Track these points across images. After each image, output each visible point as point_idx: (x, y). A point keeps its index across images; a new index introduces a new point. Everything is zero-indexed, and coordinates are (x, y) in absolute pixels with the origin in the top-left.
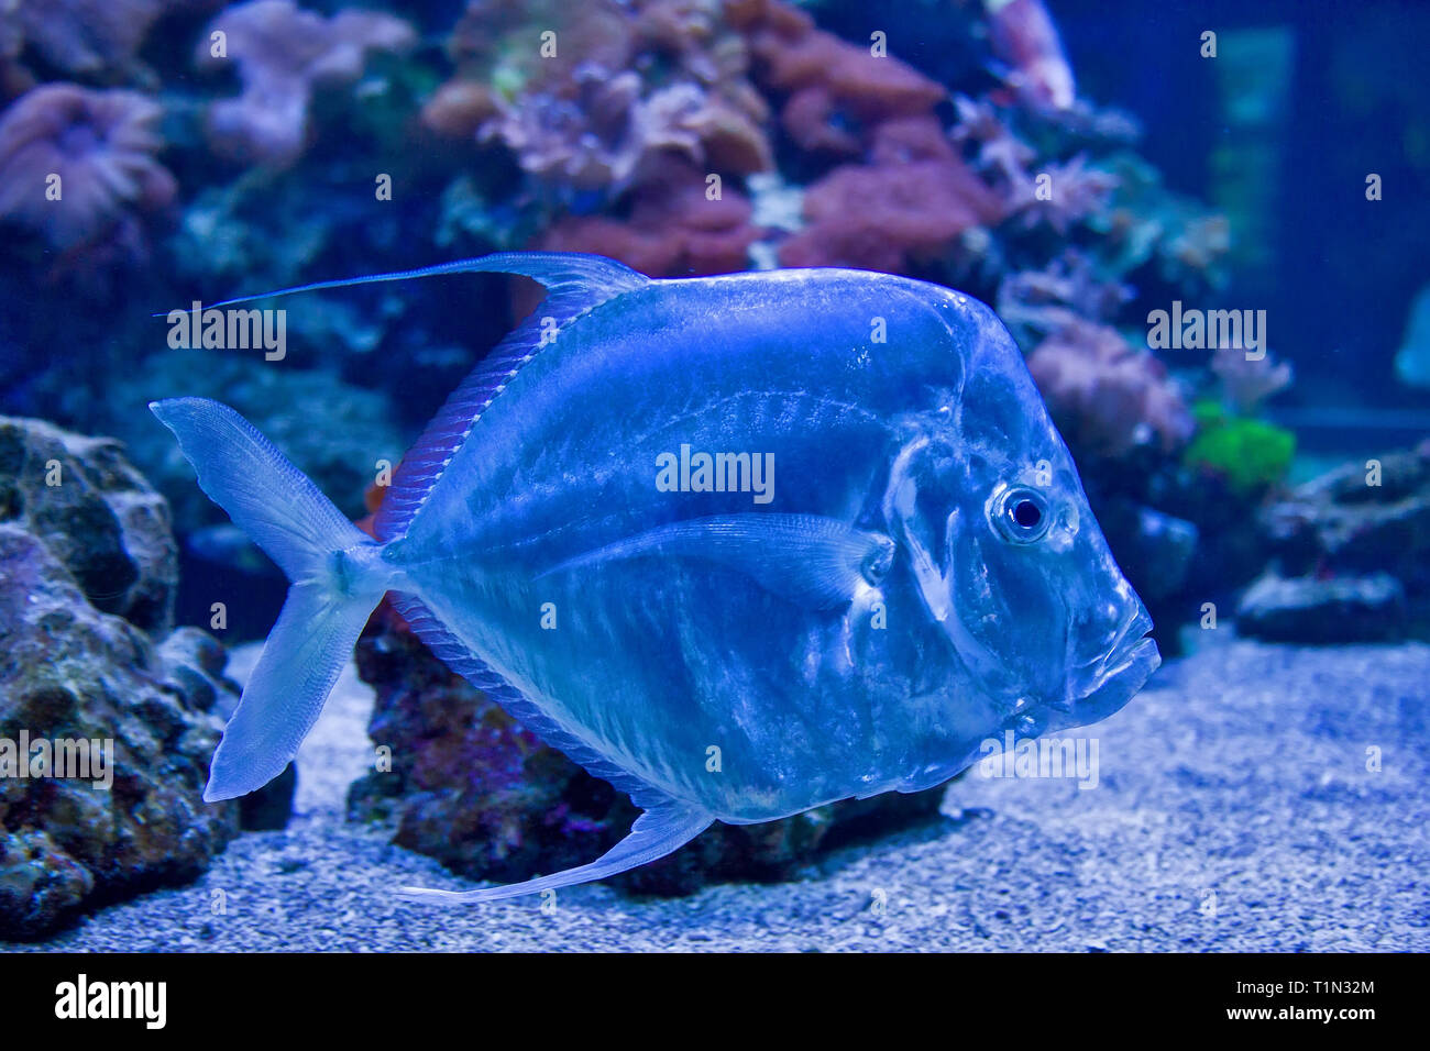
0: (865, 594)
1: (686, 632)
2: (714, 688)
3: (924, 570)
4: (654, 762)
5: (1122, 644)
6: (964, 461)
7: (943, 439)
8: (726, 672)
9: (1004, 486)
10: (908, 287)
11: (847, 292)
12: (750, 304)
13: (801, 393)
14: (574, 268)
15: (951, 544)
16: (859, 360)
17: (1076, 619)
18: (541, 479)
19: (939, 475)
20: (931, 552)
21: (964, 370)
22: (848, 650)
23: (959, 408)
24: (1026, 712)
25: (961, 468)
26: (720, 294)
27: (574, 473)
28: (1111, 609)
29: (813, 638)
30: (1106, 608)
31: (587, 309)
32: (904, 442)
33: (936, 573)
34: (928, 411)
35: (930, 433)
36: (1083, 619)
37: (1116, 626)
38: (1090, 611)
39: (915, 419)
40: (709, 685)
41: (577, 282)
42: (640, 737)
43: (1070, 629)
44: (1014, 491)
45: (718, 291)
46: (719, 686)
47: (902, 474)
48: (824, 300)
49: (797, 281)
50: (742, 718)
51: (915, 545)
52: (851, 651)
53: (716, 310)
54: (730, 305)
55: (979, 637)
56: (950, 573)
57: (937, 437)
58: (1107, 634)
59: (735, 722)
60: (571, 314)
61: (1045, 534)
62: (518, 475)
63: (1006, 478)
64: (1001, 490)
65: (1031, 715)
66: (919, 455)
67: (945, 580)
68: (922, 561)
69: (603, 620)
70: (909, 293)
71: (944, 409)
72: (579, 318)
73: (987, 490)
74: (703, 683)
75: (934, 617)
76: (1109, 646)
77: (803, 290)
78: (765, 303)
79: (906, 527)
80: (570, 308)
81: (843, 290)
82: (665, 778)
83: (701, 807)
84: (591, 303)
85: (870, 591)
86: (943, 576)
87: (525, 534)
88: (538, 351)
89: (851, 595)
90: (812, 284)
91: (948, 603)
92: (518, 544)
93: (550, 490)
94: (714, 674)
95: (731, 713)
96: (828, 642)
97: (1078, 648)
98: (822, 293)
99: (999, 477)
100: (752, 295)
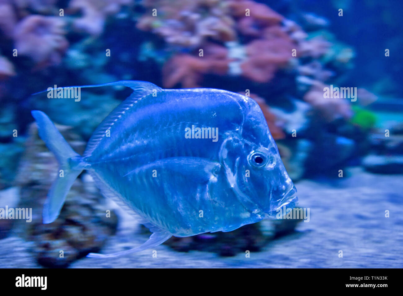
0: (213, 178)
1: (166, 186)
2: (172, 201)
3: (229, 173)
4: (156, 219)
5: (286, 197)
6: (242, 144)
7: (236, 138)
8: (176, 197)
9: (253, 151)
10: (231, 95)
11: (213, 96)
12: (187, 98)
13: (197, 123)
14: (142, 85)
15: (237, 167)
16: (213, 115)
17: (273, 189)
18: (130, 142)
19: (234, 148)
20: (231, 168)
21: (244, 119)
22: (207, 193)
23: (242, 130)
24: (258, 213)
25: (241, 146)
26: (180, 94)
27: (139, 141)
28: (284, 187)
29: (199, 190)
30: (282, 187)
31: (145, 96)
32: (225, 139)
33: (232, 174)
34: (233, 130)
35: (233, 136)
36: (275, 189)
37: (285, 191)
38: (277, 187)
39: (228, 132)
40: (171, 200)
41: (142, 89)
42: (153, 212)
43: (271, 191)
44: (255, 153)
45: (179, 93)
46: (174, 200)
47: (223, 147)
48: (206, 98)
49: (201, 92)
50: (180, 209)
51: (227, 166)
52: (208, 194)
53: (178, 98)
54: (182, 98)
55: (244, 192)
56: (236, 175)
57: (235, 137)
58: (282, 194)
59: (177, 210)
60: (140, 97)
61: (265, 165)
62: (124, 140)
63: (255, 149)
64: (252, 153)
65: (260, 214)
66: (229, 142)
67: (235, 176)
68: (229, 171)
69: (145, 180)
70: (231, 97)
71: (237, 130)
72: (142, 98)
73: (249, 152)
74: (169, 199)
75: (231, 186)
76: (283, 197)
77: (202, 94)
78: (191, 98)
79: (224, 161)
80: (140, 96)
81: (212, 95)
82: (159, 223)
83: (169, 232)
84: (146, 95)
85: (214, 178)
86: (234, 175)
87: (125, 156)
88: (131, 107)
89: (209, 179)
90: (204, 93)
91: (235, 183)
92: (123, 159)
93: (132, 145)
94: (172, 197)
95: (177, 208)
96: (203, 191)
97: (273, 197)
98: (206, 96)
99: (252, 149)
100: (188, 95)
